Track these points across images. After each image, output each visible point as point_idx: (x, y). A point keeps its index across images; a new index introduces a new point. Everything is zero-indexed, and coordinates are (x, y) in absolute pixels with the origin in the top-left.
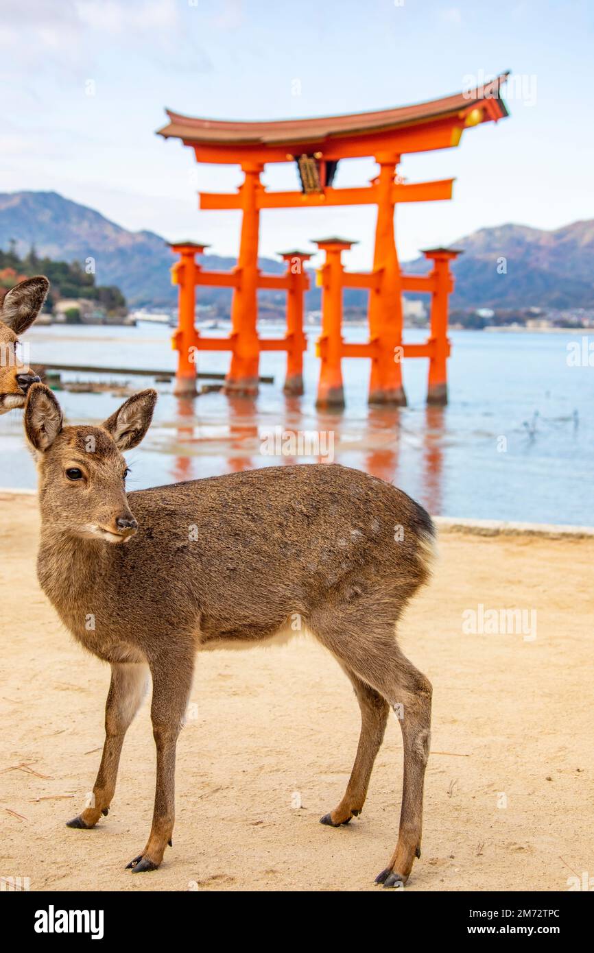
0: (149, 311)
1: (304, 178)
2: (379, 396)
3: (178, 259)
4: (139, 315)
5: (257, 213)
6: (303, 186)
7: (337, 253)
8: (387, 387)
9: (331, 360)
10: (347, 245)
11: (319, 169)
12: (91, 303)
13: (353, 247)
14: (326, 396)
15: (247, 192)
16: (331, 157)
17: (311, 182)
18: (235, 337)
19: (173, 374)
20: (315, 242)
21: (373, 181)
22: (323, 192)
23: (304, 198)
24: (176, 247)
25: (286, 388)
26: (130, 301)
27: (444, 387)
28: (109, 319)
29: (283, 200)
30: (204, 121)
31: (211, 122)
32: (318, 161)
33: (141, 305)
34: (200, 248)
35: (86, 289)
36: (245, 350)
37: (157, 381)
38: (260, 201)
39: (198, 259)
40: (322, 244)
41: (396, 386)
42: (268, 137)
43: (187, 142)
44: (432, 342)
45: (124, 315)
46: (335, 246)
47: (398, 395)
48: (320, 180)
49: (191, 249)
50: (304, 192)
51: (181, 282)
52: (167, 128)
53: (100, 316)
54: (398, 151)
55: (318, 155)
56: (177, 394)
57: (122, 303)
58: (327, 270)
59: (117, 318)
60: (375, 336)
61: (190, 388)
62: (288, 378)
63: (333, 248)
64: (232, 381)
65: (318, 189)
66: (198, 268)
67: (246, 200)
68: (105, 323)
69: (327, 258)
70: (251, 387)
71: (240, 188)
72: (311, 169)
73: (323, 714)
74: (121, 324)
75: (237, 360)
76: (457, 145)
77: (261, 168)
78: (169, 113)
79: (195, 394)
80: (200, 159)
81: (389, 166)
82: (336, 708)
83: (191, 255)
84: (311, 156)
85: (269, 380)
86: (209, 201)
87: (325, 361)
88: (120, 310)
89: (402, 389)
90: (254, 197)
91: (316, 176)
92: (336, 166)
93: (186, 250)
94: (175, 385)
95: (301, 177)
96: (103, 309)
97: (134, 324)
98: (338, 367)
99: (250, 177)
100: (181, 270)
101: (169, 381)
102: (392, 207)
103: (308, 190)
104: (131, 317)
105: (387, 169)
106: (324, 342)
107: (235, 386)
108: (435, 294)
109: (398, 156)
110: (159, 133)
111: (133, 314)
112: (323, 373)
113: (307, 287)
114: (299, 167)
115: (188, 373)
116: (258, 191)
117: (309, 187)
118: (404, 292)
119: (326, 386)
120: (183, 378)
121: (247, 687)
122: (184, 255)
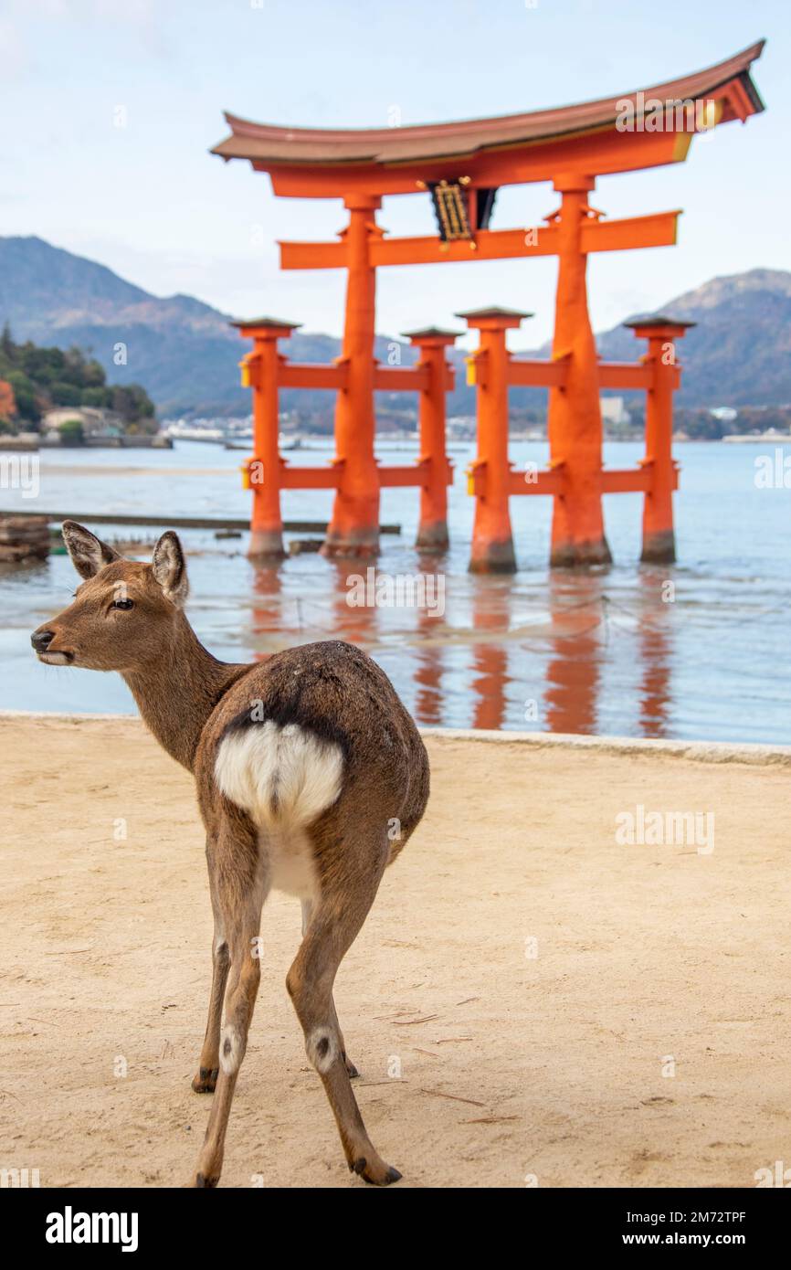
0: (191, 423)
1: (444, 216)
2: (566, 553)
3: (250, 347)
4: (174, 429)
5: (371, 273)
6: (442, 228)
7: (499, 333)
8: (579, 539)
9: (493, 499)
10: (514, 319)
11: (466, 202)
12: (99, 413)
13: (524, 322)
14: (485, 555)
15: (353, 239)
16: (485, 183)
17: (455, 224)
18: (341, 465)
19: (245, 525)
20: (462, 316)
21: (551, 218)
22: (474, 238)
23: (444, 247)
24: (246, 327)
25: (421, 543)
26: (160, 408)
27: (669, 536)
28: (128, 437)
29: (412, 251)
30: (286, 130)
31: (296, 131)
32: (464, 189)
33: (177, 414)
34: (287, 329)
35: (91, 391)
36: (357, 486)
37: (219, 537)
38: (375, 253)
39: (283, 346)
40: (473, 318)
41: (594, 536)
42: (386, 154)
43: (260, 164)
44: (650, 466)
45: (154, 431)
46: (495, 321)
47: (597, 551)
48: (467, 218)
49: (271, 331)
50: (443, 238)
51: (256, 382)
52: (227, 142)
53: (116, 433)
54: (591, 172)
55: (465, 180)
56: (252, 557)
57: (150, 412)
58: (483, 359)
59: (142, 436)
60: (559, 460)
61: (275, 546)
62: (422, 527)
63: (493, 325)
64: (337, 535)
65: (466, 234)
66: (282, 359)
67: (352, 254)
68: (123, 444)
69: (482, 341)
70: (368, 543)
71: (344, 234)
72: (454, 201)
73: (693, 968)
74: (148, 445)
75: (344, 501)
76: (682, 159)
77: (376, 202)
78: (230, 119)
79: (280, 556)
80: (279, 192)
81: (577, 193)
82: (705, 962)
83: (270, 341)
84: (453, 181)
85: (395, 530)
86: (296, 256)
87: (482, 499)
88: (146, 422)
89: (604, 541)
90: (365, 249)
91: (463, 214)
92: (494, 196)
93: (263, 334)
94: (247, 542)
95: (438, 214)
96: (119, 423)
97: (169, 444)
98: (503, 510)
99: (358, 217)
100: (256, 363)
101: (238, 536)
102: (583, 258)
103: (449, 234)
104: (164, 434)
105: (572, 199)
106: (481, 472)
107: (342, 543)
108: (652, 392)
109: (590, 179)
110: (214, 152)
111: (167, 428)
112: (479, 519)
113: (451, 387)
114: (435, 201)
115: (268, 524)
116: (373, 239)
117: (452, 230)
118: (602, 390)
119: (485, 539)
120: (261, 531)
121: (594, 942)
122: (258, 340)
